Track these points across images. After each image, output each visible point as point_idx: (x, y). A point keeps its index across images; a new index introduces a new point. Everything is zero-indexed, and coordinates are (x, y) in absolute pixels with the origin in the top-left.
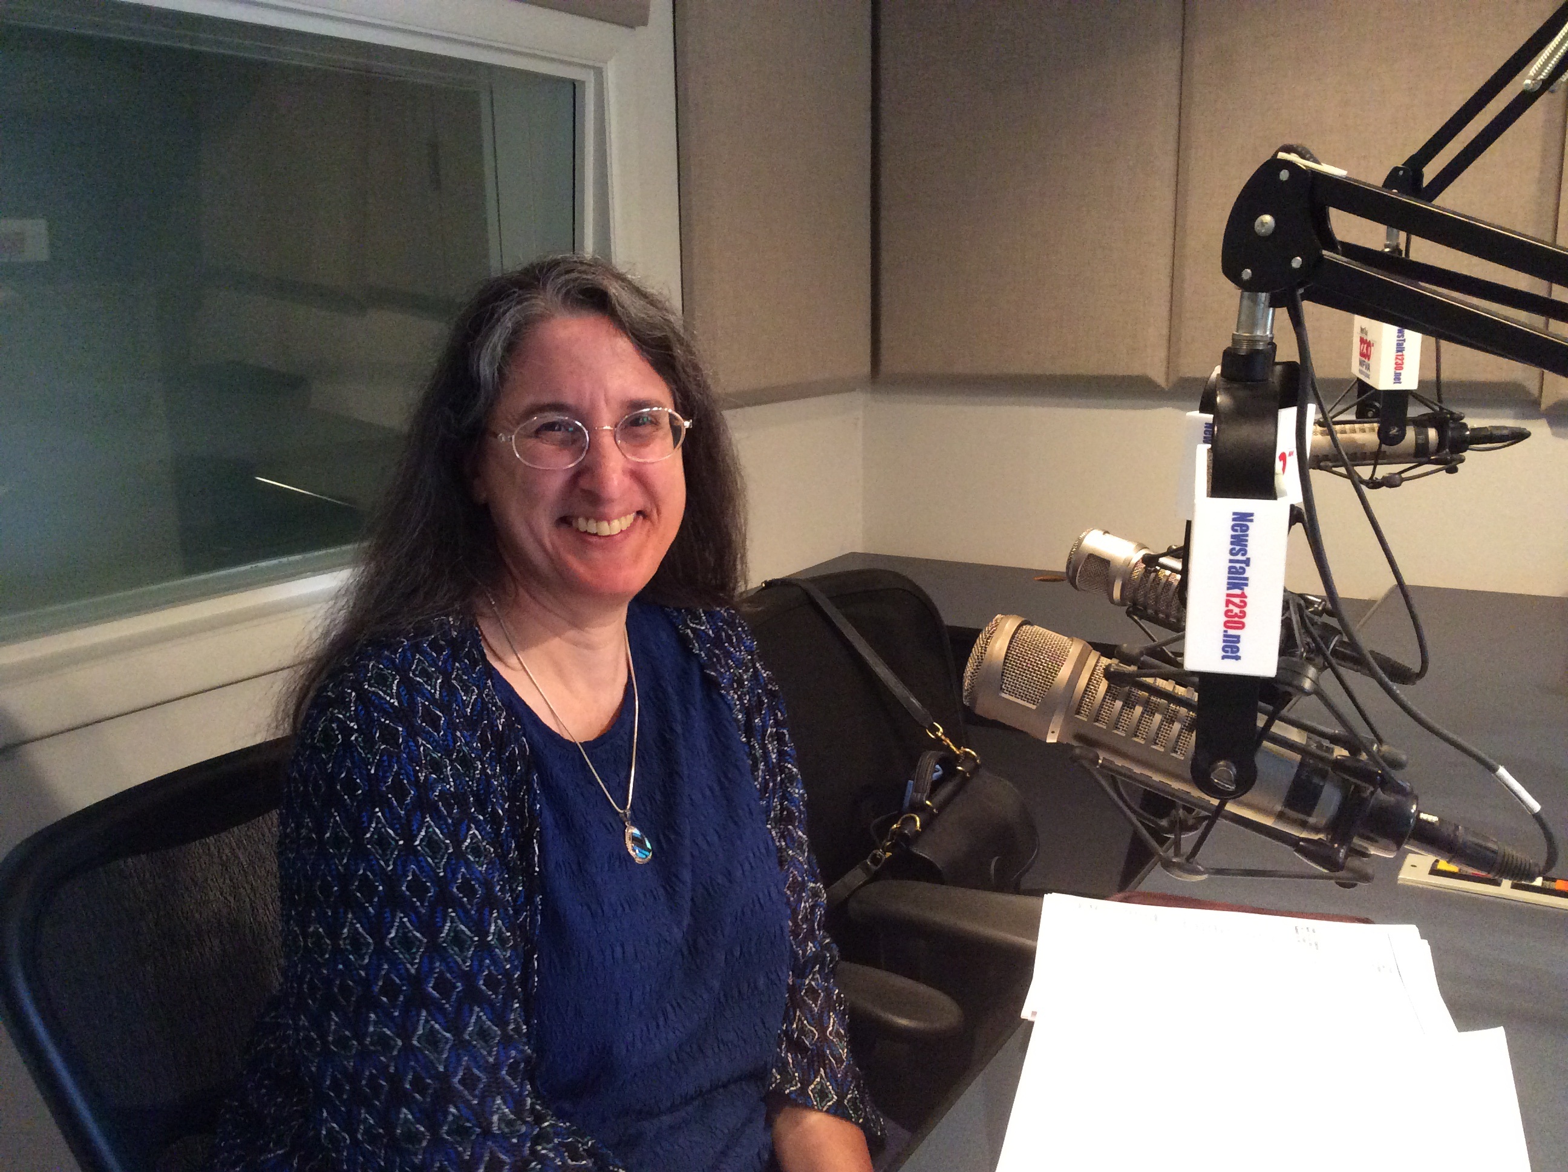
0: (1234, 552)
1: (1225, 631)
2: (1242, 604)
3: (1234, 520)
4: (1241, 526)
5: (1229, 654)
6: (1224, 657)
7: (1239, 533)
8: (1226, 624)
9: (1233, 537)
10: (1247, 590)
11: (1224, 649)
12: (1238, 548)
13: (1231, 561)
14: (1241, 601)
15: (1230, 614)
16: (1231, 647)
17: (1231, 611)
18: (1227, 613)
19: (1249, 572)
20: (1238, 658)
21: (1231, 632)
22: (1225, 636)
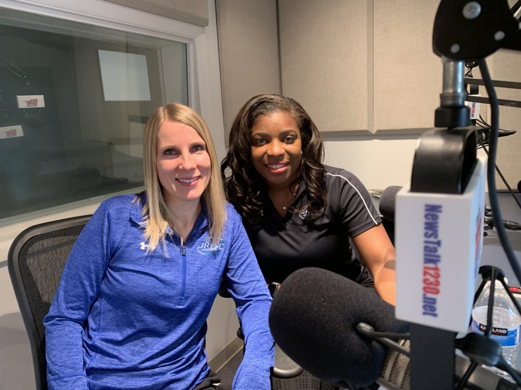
0: (428, 235)
1: (424, 295)
2: (436, 275)
3: (426, 210)
4: (432, 215)
5: (429, 312)
6: (424, 313)
7: (430, 221)
8: (425, 289)
9: (426, 223)
10: (440, 265)
11: (424, 307)
12: (430, 232)
13: (426, 242)
14: (436, 273)
15: (427, 282)
16: (430, 307)
17: (428, 280)
18: (425, 281)
19: (441, 251)
20: (435, 315)
21: (429, 295)
22: (425, 298)
